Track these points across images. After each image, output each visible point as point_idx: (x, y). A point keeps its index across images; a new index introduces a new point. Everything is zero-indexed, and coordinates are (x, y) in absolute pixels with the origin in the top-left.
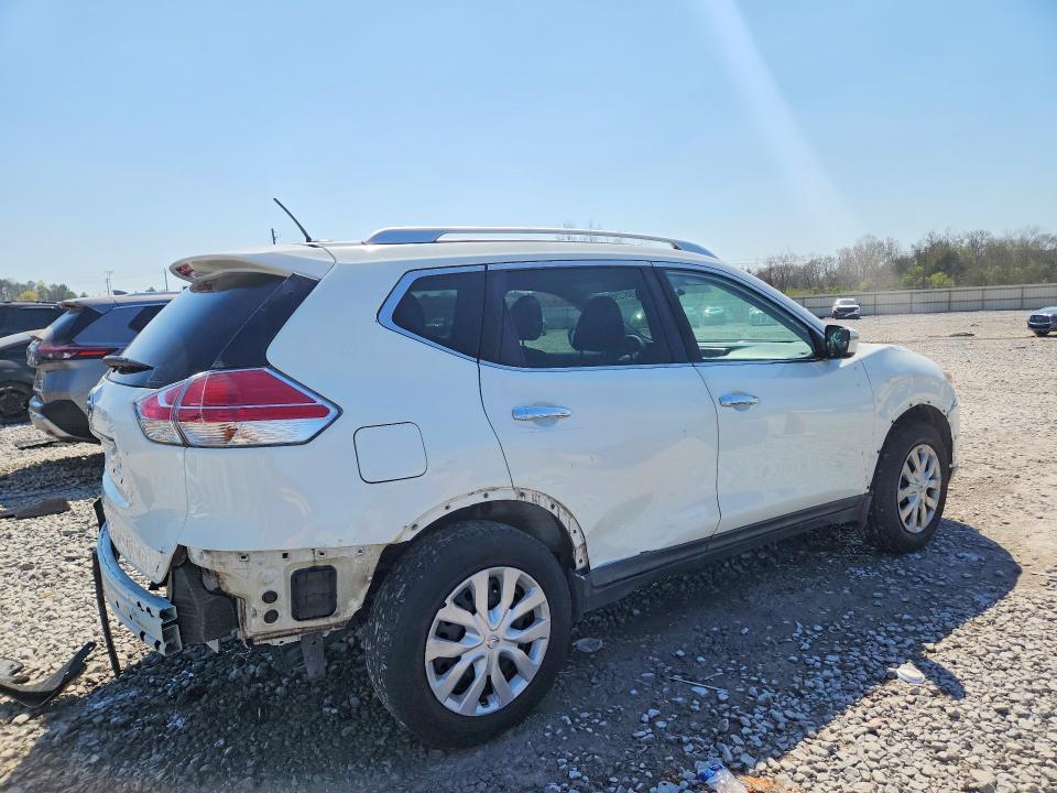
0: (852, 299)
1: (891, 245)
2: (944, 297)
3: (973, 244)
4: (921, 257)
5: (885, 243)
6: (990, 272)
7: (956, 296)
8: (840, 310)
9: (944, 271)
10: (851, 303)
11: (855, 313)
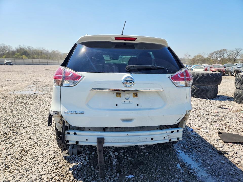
0: (10, 60)
1: (10, 47)
2: (22, 61)
3: (29, 49)
4: (18, 51)
5: (8, 46)
6: (35, 56)
7: (25, 61)
8: (7, 63)
9: (25, 55)
10: (10, 61)
11: (11, 64)
